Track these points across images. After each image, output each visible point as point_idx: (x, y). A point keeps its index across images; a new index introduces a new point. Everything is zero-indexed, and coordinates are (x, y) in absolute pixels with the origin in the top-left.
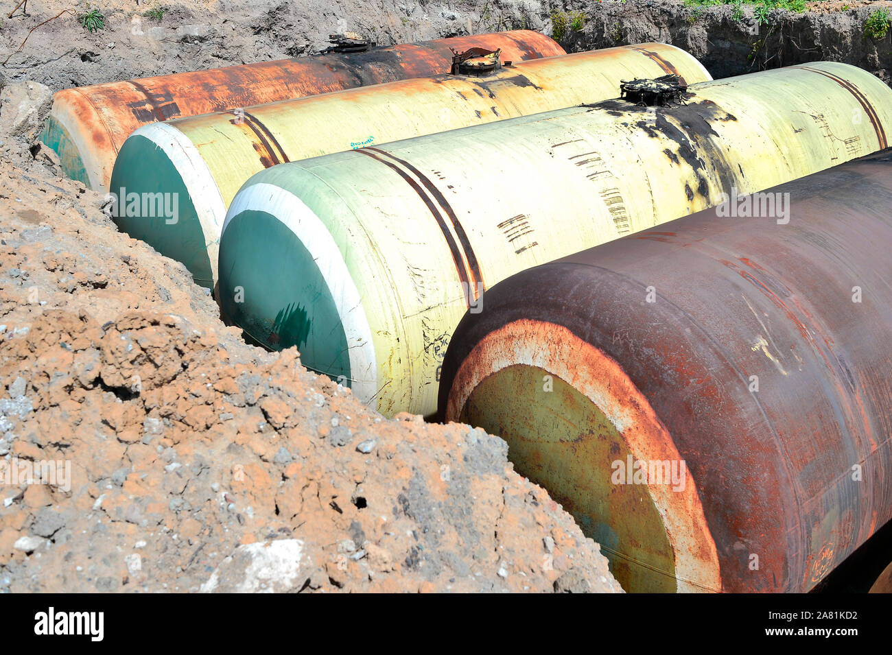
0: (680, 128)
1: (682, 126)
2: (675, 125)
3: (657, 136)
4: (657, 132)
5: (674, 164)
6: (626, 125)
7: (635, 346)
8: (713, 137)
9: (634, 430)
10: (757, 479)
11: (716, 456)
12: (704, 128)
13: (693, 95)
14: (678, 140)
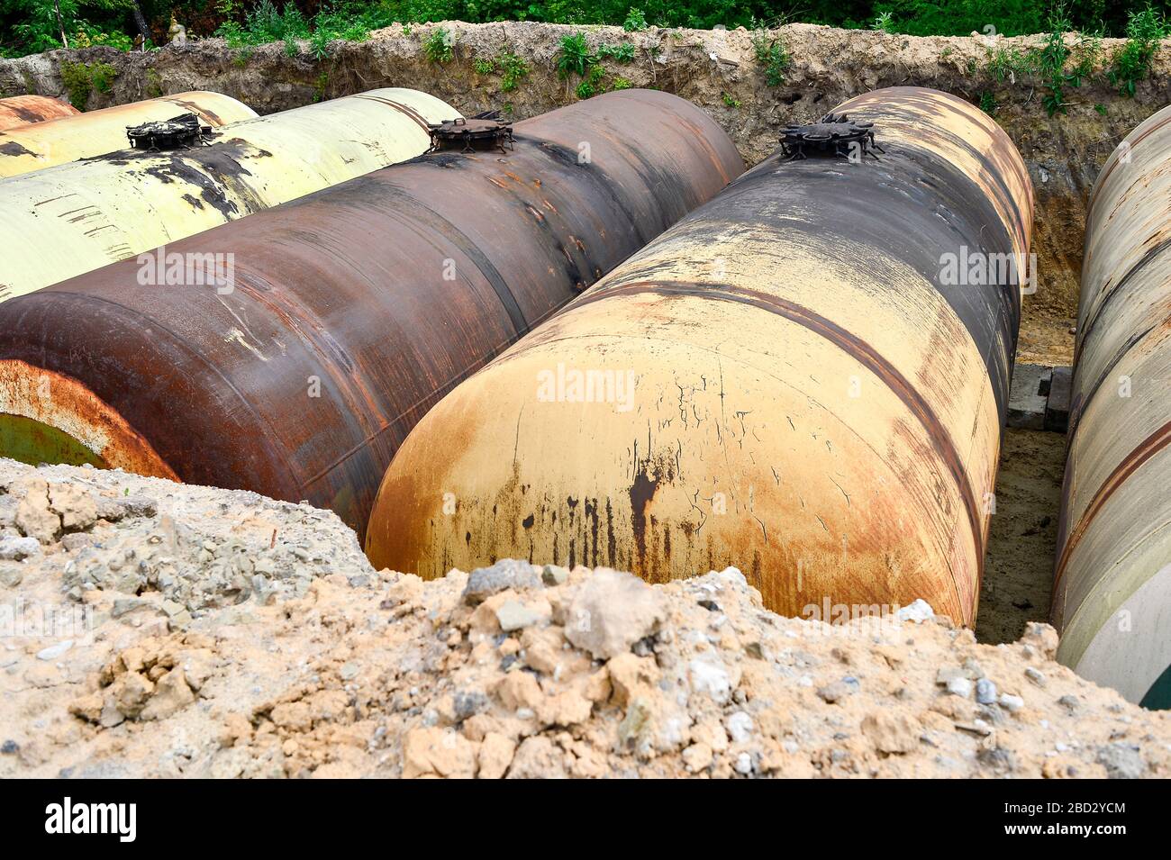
0: (202, 171)
1: (205, 168)
2: (194, 167)
3: (172, 181)
4: (172, 177)
5: (197, 210)
6: (132, 173)
7: (94, 358)
8: (244, 176)
9: (111, 448)
10: (244, 463)
11: (198, 450)
12: (232, 168)
13: (220, 134)
14: (202, 184)
